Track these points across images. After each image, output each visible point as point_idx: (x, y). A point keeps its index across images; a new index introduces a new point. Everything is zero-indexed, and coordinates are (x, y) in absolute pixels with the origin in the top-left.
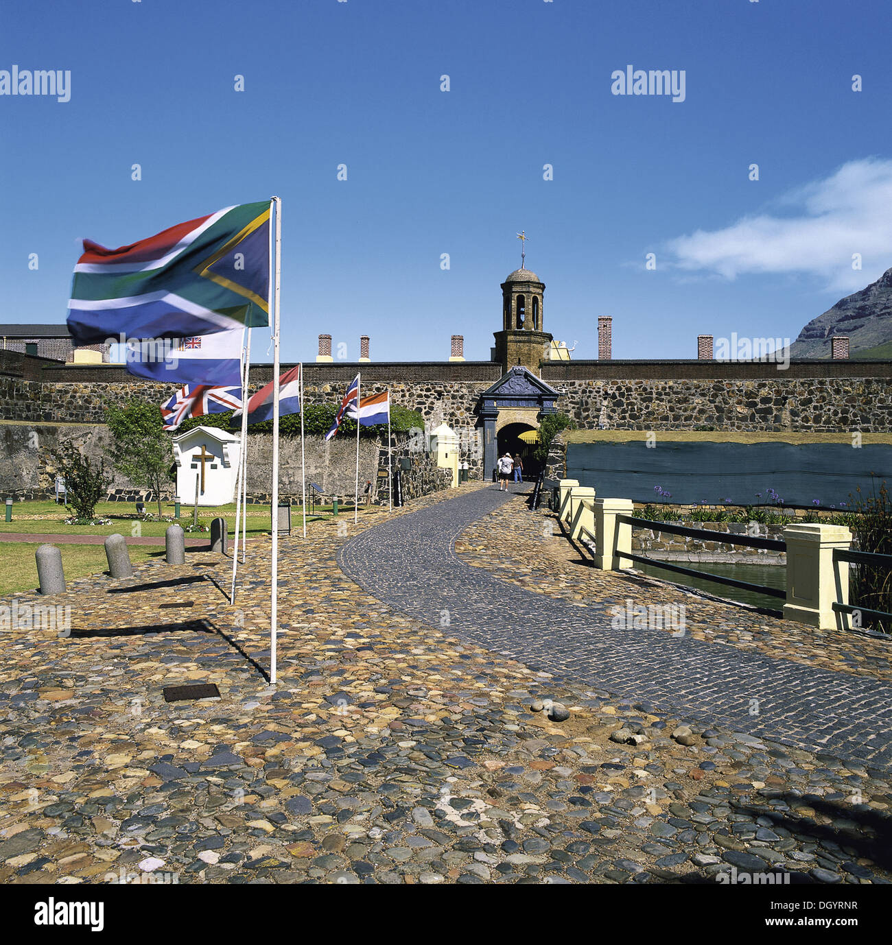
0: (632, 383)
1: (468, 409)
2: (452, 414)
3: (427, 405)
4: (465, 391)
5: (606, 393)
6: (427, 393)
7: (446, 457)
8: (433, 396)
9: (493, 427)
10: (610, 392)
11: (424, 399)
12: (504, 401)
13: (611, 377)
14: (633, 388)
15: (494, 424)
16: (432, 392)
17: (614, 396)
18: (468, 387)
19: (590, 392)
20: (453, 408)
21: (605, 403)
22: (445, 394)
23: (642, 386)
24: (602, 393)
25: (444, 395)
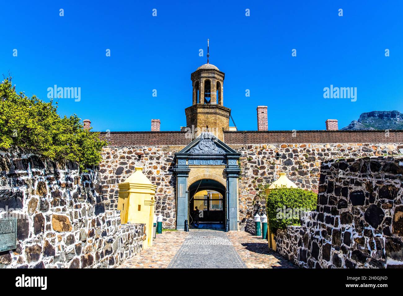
0: (297, 146)
1: (163, 168)
2: (150, 172)
3: (128, 165)
4: (161, 153)
5: (278, 154)
6: (129, 155)
7: (139, 209)
8: (134, 157)
9: (184, 183)
10: (280, 153)
11: (126, 160)
12: (195, 161)
13: (281, 142)
14: (299, 150)
15: (185, 180)
16: (134, 154)
17: (284, 157)
18: (164, 150)
19: (265, 153)
20: (150, 167)
21: (278, 162)
22: (144, 155)
23: (305, 148)
24: (274, 154)
25: (143, 157)
